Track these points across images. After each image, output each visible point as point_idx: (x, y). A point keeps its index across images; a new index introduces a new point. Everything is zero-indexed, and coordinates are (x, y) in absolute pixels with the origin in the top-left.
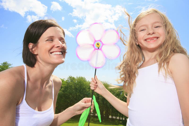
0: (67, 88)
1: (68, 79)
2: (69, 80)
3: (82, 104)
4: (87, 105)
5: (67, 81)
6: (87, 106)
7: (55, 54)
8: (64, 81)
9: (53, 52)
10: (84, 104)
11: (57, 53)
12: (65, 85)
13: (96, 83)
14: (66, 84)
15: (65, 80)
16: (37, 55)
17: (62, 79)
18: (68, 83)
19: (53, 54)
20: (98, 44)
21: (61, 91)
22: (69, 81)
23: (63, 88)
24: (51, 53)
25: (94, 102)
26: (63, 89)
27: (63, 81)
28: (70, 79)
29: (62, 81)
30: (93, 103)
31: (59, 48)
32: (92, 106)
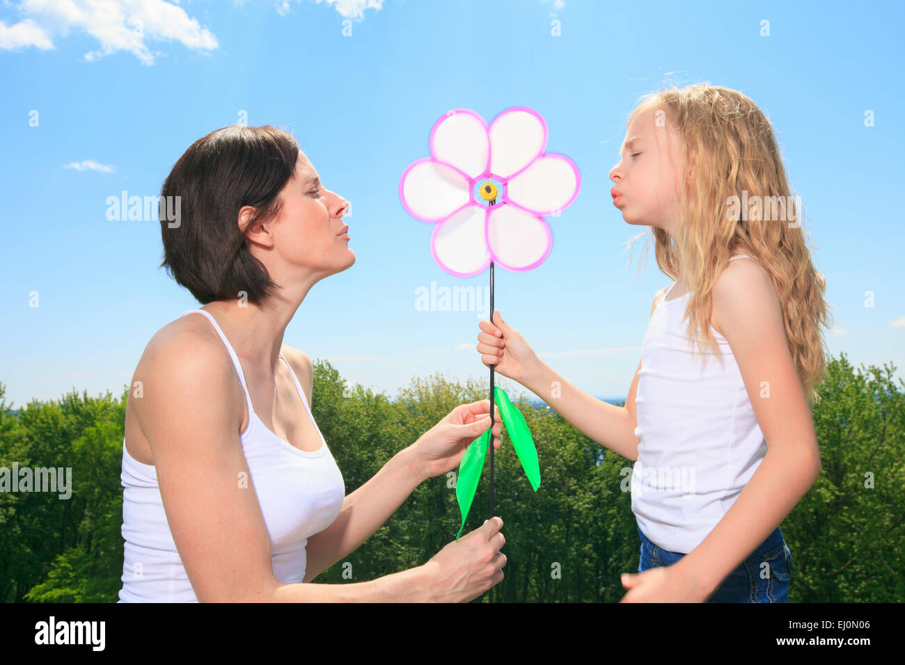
3: (454, 429)
4: (474, 428)
6: (474, 430)
10: (462, 426)
13: (502, 337)
20: (488, 189)
25: (500, 412)
30: (496, 416)
32: (496, 424)
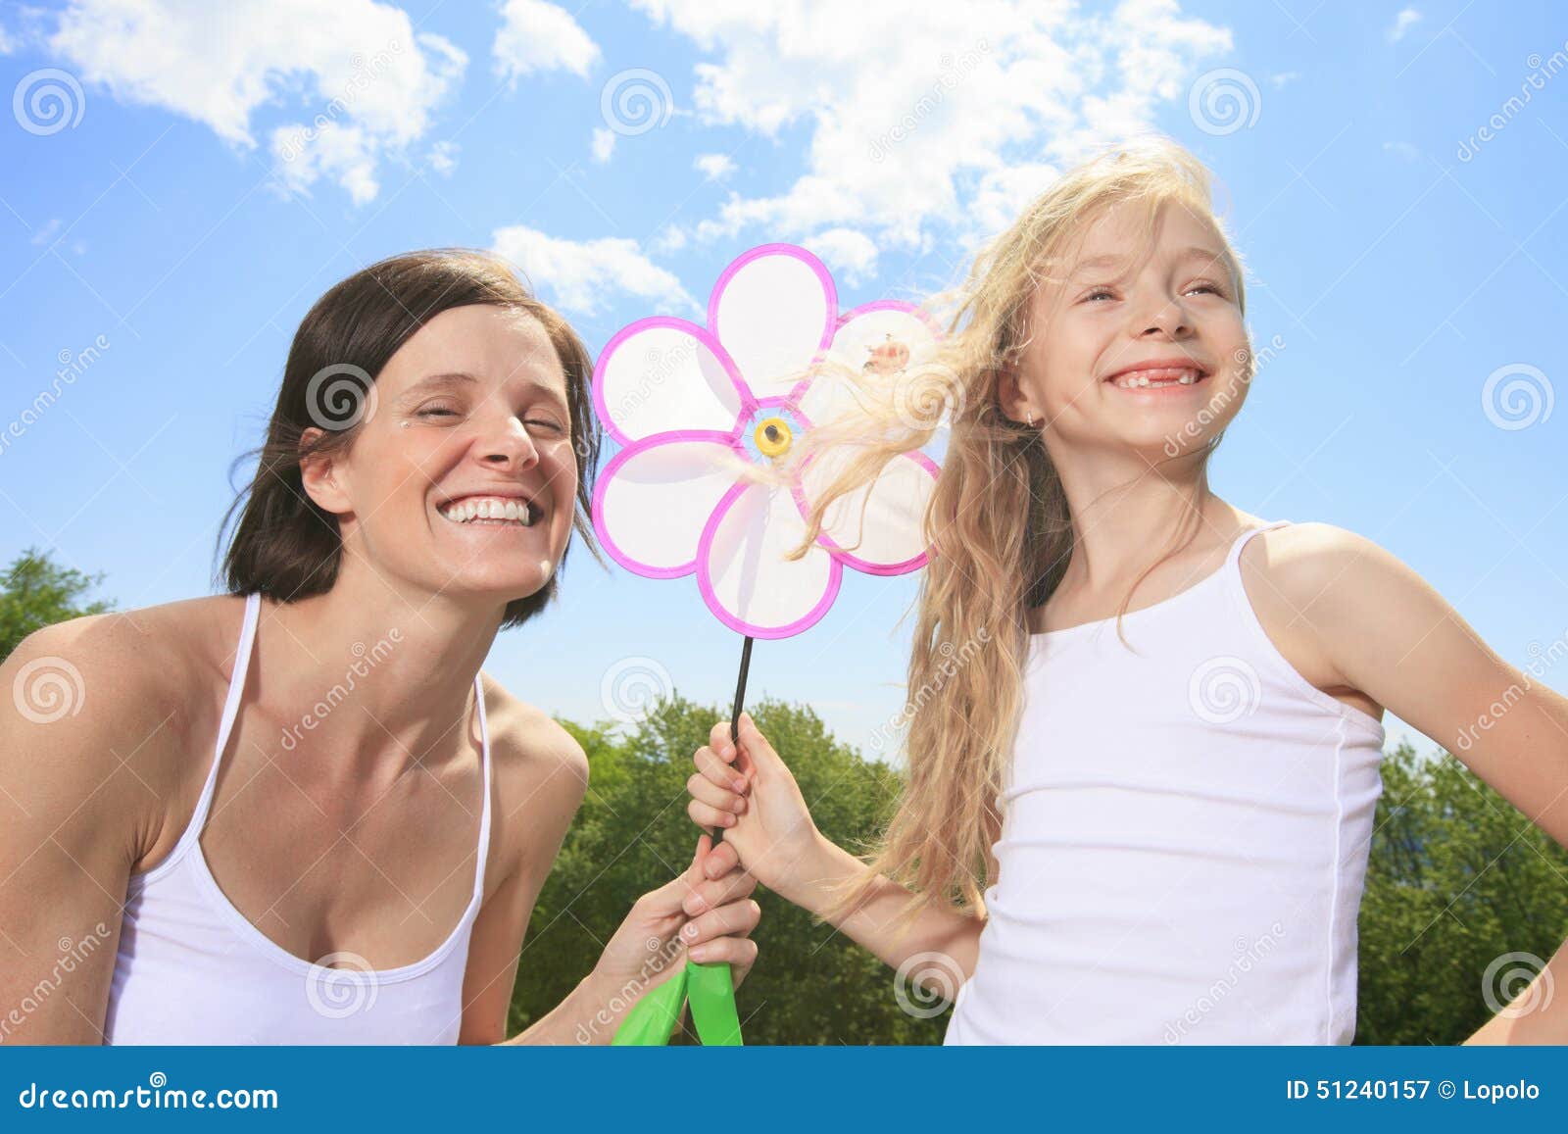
0: (639, 817)
1: (645, 733)
2: (660, 740)
5: (636, 745)
7: (471, 517)
8: (608, 750)
9: (461, 498)
11: (488, 505)
12: (617, 790)
14: (627, 777)
15: (617, 742)
16: (349, 516)
17: (588, 725)
18: (644, 766)
19: (458, 513)
21: (575, 847)
22: (652, 744)
23: (597, 819)
24: (444, 506)
26: (592, 830)
27: (594, 746)
28: (662, 733)
29: (591, 752)
31: (504, 466)
